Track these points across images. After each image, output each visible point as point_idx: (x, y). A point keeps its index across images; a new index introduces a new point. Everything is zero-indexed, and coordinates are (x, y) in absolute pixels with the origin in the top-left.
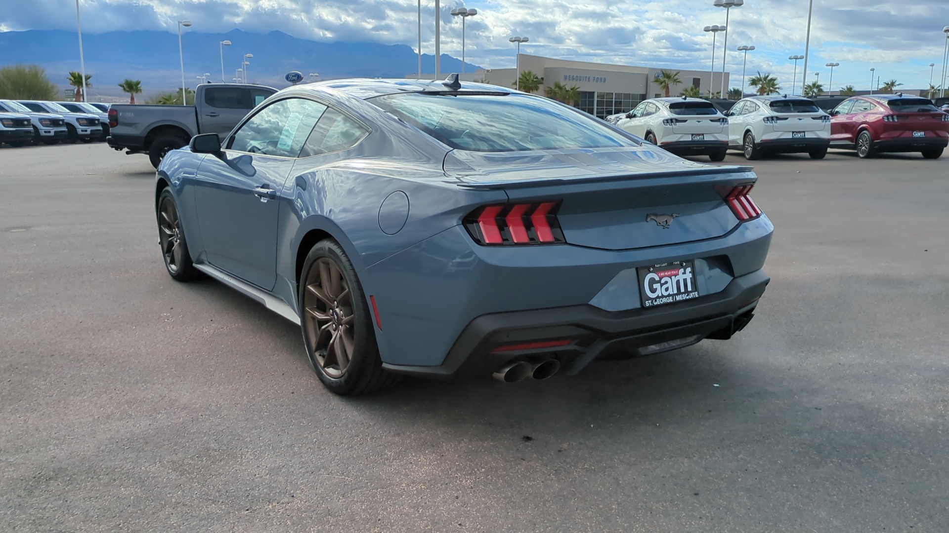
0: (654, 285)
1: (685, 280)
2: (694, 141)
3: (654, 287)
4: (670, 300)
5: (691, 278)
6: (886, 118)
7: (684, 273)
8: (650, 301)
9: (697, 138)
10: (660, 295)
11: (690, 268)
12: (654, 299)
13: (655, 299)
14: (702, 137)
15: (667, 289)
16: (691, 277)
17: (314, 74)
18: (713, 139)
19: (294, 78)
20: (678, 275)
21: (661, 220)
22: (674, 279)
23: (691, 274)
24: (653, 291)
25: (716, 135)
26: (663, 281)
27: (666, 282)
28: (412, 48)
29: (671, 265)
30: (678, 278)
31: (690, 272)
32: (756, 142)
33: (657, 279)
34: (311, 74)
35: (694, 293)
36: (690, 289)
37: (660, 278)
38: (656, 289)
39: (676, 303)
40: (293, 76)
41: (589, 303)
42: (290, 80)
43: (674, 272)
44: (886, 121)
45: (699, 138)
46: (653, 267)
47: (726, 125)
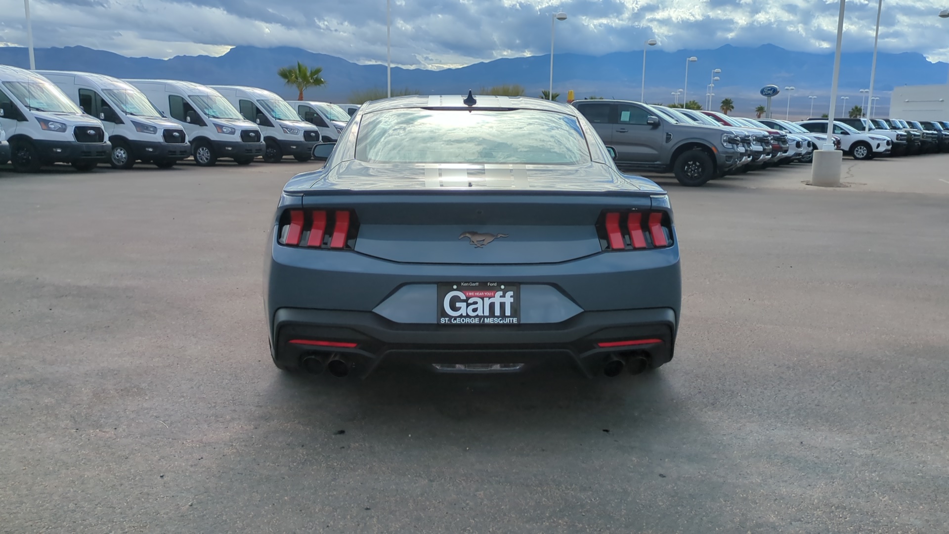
0: (457, 303)
1: (502, 305)
3: (457, 306)
4: (476, 321)
5: (511, 303)
7: (504, 296)
8: (447, 319)
10: (465, 314)
11: (512, 292)
12: (453, 317)
13: (455, 318)
15: (475, 310)
16: (512, 301)
17: (790, 87)
19: (769, 92)
20: (494, 297)
21: (476, 239)
22: (487, 302)
23: (512, 299)
24: (454, 308)
26: (470, 301)
27: (475, 303)
28: (924, 56)
29: (484, 286)
30: (492, 300)
31: (511, 297)
33: (463, 297)
34: (786, 88)
35: (511, 319)
36: (508, 313)
37: (466, 297)
38: (460, 308)
39: (483, 326)
40: (769, 90)
41: (374, 311)
42: (765, 94)
43: (489, 294)
46: (458, 284)
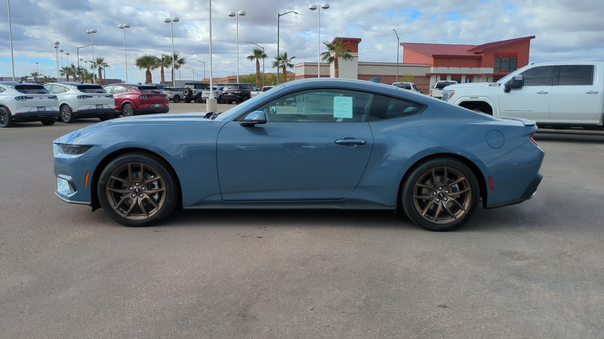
2: (39, 112)
6: (141, 96)
9: (41, 110)
14: (44, 108)
18: (51, 110)
25: (53, 107)
32: (73, 111)
44: (141, 98)
45: (42, 110)
47: (57, 101)
